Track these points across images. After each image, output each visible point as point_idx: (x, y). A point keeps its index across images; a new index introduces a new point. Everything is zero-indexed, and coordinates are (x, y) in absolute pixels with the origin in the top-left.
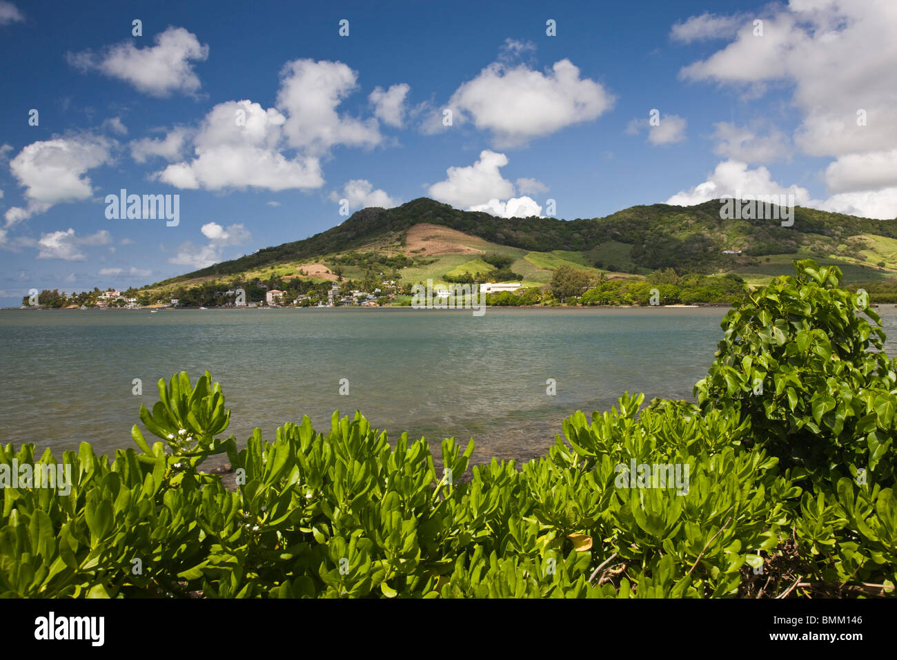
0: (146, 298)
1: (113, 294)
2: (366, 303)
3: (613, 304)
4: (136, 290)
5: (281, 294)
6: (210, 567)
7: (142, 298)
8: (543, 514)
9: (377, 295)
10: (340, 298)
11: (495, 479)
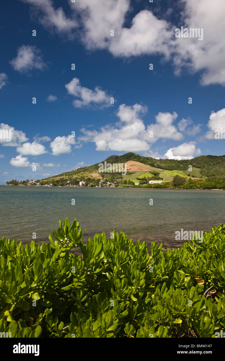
0: (42, 183)
1: (33, 181)
2: (111, 186)
3: (194, 188)
4: (40, 180)
5: (84, 183)
6: (73, 287)
7: (41, 183)
8: (186, 270)
9: (115, 184)
10: (103, 184)
11: (169, 257)
